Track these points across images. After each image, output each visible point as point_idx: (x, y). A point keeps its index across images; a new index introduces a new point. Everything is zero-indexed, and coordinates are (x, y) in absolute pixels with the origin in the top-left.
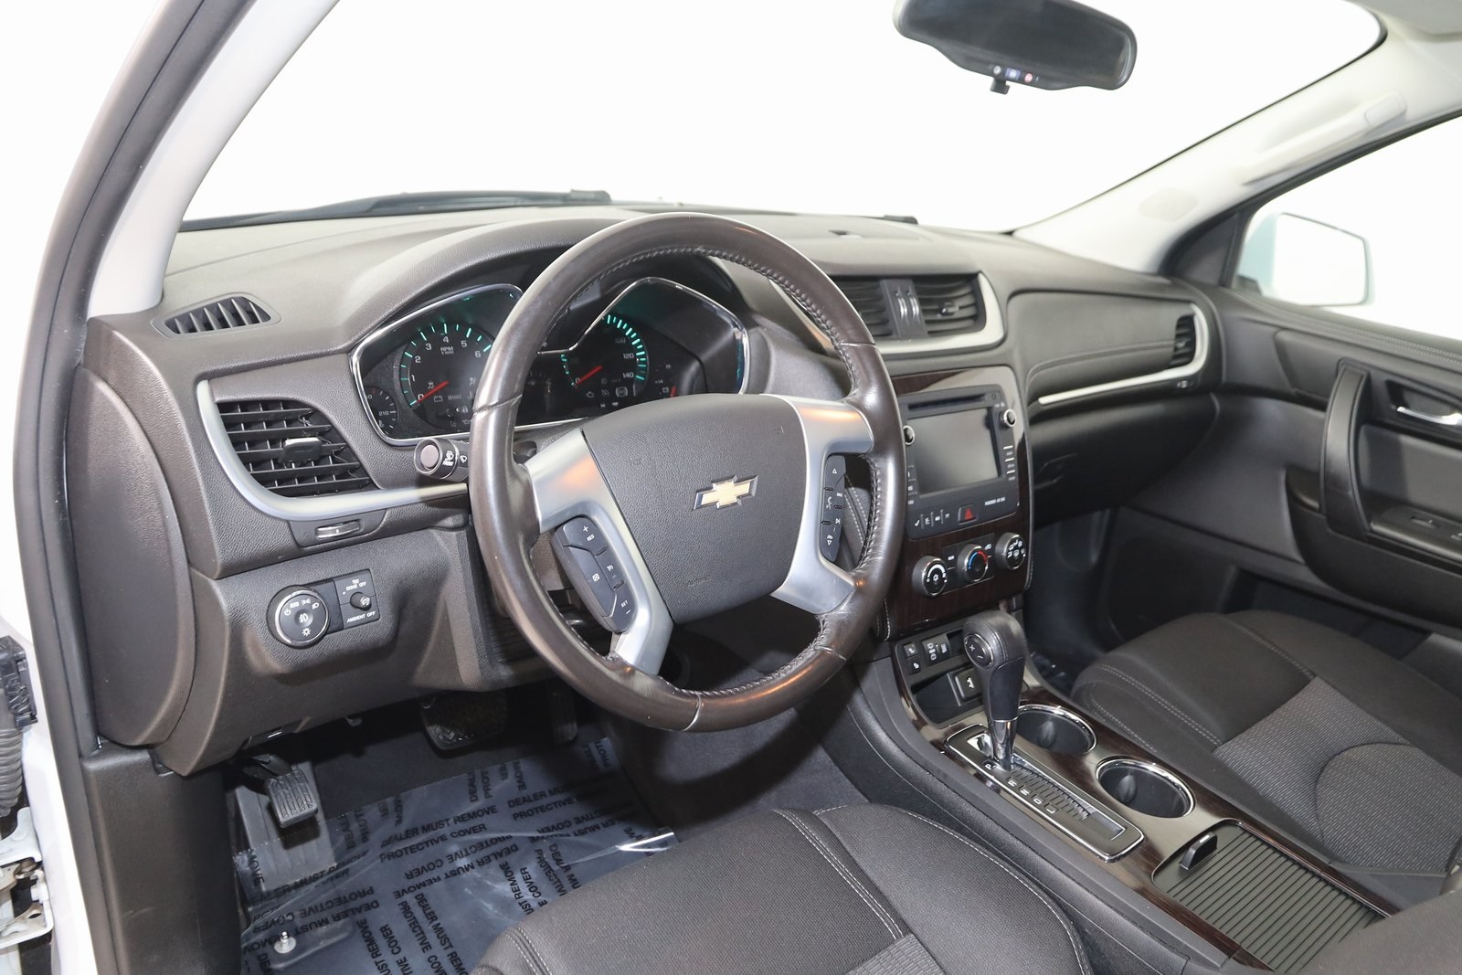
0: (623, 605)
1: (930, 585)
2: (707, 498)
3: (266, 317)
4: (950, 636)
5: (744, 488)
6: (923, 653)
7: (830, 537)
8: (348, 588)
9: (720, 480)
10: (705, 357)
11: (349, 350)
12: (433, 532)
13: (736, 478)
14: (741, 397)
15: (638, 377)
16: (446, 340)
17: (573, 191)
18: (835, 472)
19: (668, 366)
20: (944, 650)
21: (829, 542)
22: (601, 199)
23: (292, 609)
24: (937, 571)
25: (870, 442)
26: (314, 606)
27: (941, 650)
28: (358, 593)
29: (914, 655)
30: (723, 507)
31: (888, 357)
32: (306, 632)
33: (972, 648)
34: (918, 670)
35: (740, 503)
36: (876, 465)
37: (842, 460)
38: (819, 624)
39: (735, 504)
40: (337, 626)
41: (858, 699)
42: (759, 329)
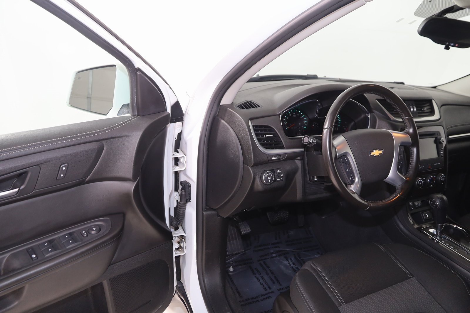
0: (353, 178)
1: (418, 185)
2: (372, 154)
3: (259, 106)
4: (421, 201)
5: (381, 152)
6: (414, 204)
7: (399, 166)
8: (277, 172)
9: (376, 149)
10: (356, 121)
11: (279, 115)
12: (296, 161)
13: (379, 149)
14: (369, 130)
15: (338, 125)
16: (294, 113)
17: (308, 75)
18: (401, 150)
19: (346, 123)
20: (420, 205)
21: (399, 168)
22: (315, 77)
23: (267, 175)
24: (421, 181)
25: (411, 143)
26: (271, 175)
27: (419, 205)
28: (279, 173)
29: (411, 205)
30: (376, 156)
31: (416, 122)
32: (269, 181)
33: (432, 203)
34: (412, 210)
35: (380, 155)
36: (411, 149)
37: (403, 147)
38: (396, 188)
39: (378, 155)
40: (275, 181)
41: (396, 217)
42: (374, 114)
